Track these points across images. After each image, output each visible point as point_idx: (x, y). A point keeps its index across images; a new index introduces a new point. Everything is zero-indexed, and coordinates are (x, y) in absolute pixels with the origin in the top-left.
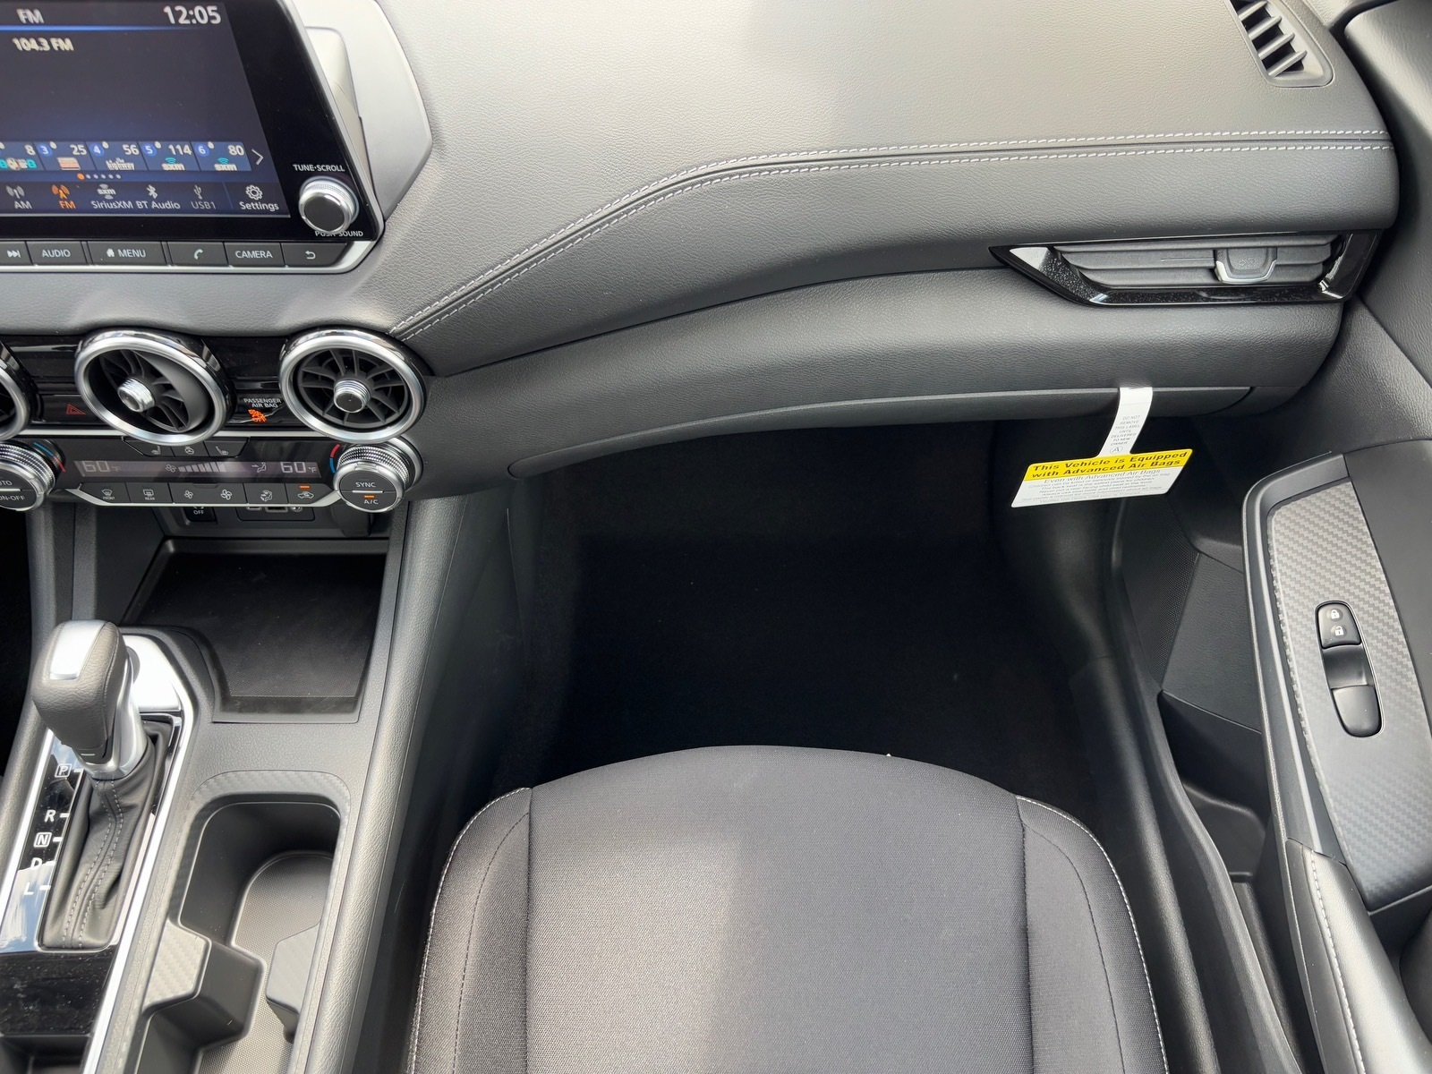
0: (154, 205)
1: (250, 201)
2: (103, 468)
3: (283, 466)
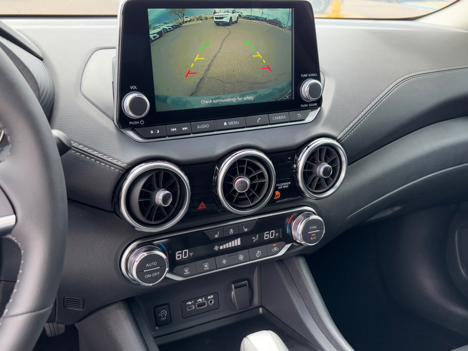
2: (185, 255)
3: (265, 235)
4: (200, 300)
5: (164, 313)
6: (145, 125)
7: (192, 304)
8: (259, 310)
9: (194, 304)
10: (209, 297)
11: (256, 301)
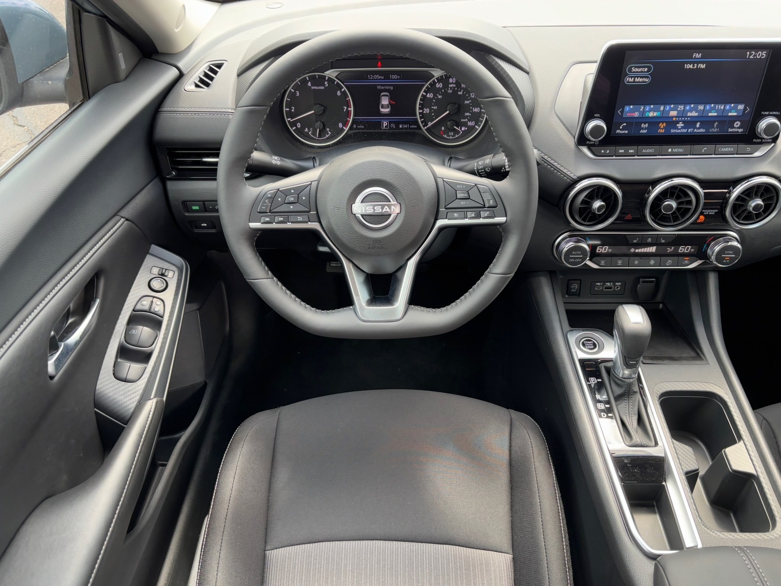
0: (695, 130)
1: (735, 128)
2: (605, 250)
3: (680, 249)
4: (608, 284)
5: (575, 286)
6: (598, 146)
7: (600, 285)
8: (659, 306)
9: (603, 286)
10: (617, 284)
11: (659, 298)
